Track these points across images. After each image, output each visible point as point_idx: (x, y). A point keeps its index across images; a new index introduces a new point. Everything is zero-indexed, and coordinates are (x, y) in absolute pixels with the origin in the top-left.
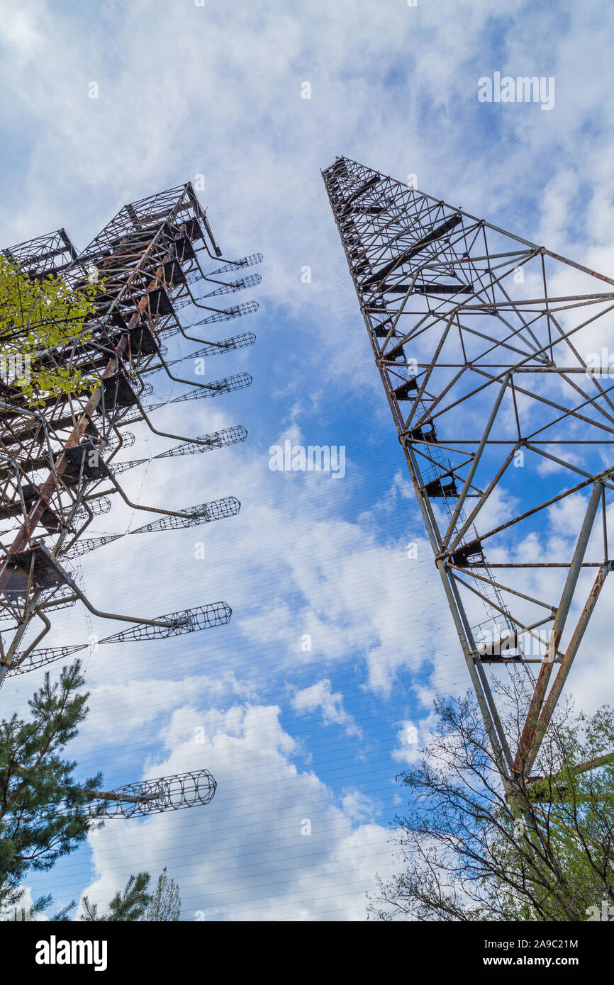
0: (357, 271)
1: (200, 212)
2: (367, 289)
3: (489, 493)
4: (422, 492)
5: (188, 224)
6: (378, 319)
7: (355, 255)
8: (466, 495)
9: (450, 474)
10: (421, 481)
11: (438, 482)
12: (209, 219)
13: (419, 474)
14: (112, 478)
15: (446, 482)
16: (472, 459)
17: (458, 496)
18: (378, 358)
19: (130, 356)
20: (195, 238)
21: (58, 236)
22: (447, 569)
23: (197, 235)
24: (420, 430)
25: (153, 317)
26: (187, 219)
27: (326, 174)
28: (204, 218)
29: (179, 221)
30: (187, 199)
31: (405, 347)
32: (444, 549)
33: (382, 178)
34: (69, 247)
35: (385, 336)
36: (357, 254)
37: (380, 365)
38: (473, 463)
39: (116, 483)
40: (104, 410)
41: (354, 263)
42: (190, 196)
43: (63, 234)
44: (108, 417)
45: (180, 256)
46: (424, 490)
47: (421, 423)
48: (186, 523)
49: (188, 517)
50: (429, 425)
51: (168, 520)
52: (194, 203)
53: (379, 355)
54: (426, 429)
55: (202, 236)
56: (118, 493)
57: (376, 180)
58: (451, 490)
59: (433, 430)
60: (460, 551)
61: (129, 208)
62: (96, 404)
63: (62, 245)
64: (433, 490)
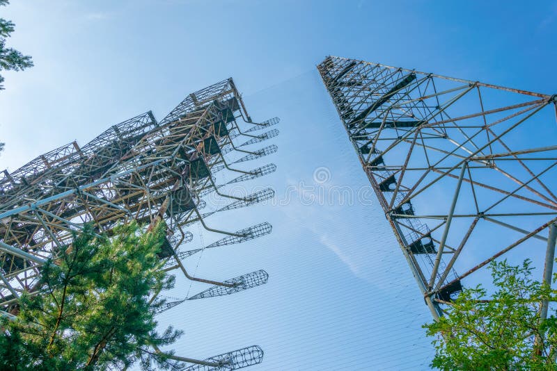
0: (345, 117)
1: (238, 95)
2: (352, 126)
3: (460, 250)
4: (407, 250)
5: (230, 101)
6: (362, 143)
7: (343, 108)
8: (442, 252)
9: (429, 235)
10: (406, 242)
11: (419, 241)
12: (243, 100)
13: (403, 237)
14: (176, 257)
15: (425, 241)
16: (445, 222)
17: (436, 253)
18: (364, 165)
19: (190, 179)
20: (235, 110)
21: (148, 115)
22: (435, 304)
23: (236, 108)
24: (401, 208)
25: (207, 156)
26: (229, 98)
27: (320, 67)
28: (240, 99)
29: (225, 100)
30: (229, 88)
31: (383, 157)
32: (431, 288)
33: (357, 63)
34: (154, 122)
35: (368, 153)
36: (343, 107)
37: (367, 170)
38: (445, 225)
39: (179, 261)
40: (171, 213)
41: (342, 113)
42: (231, 85)
43: (150, 114)
44: (174, 218)
45: (225, 119)
46: (409, 248)
47: (403, 203)
48: (228, 290)
49: (230, 286)
50: (407, 204)
51: (216, 289)
52: (234, 89)
53: (365, 163)
54: (405, 207)
55: (239, 108)
56: (180, 268)
57: (353, 64)
58: (430, 248)
59: (411, 208)
60: (444, 290)
61: (193, 96)
62: (166, 208)
63: (150, 120)
64: (416, 248)
